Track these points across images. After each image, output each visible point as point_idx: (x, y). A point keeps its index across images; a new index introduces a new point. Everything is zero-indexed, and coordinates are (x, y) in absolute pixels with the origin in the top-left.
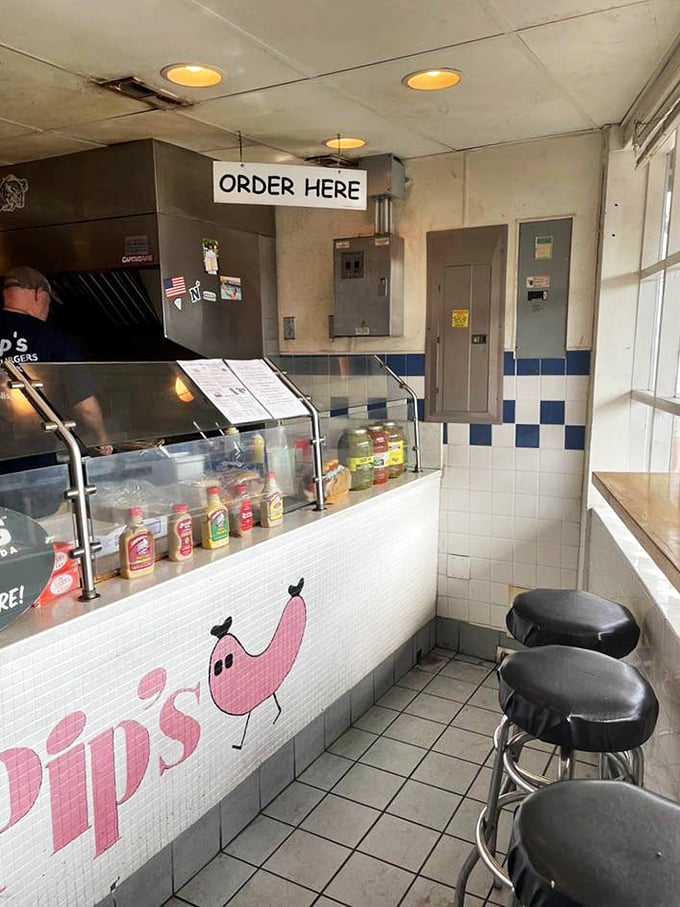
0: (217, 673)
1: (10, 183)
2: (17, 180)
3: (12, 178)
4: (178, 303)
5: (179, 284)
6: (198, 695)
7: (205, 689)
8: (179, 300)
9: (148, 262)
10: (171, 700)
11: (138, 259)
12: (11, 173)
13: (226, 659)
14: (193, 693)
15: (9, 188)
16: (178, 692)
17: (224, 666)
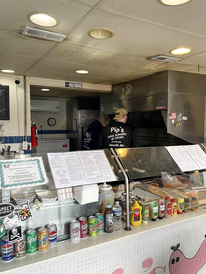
0: (173, 263)
1: (127, 86)
2: (129, 85)
3: (128, 85)
4: (173, 121)
5: (174, 115)
6: (165, 271)
7: (167, 268)
8: (174, 120)
9: (164, 108)
10: (154, 270)
11: (161, 108)
12: (128, 83)
13: (177, 259)
14: (163, 269)
15: (127, 88)
16: (157, 268)
17: (175, 261)
